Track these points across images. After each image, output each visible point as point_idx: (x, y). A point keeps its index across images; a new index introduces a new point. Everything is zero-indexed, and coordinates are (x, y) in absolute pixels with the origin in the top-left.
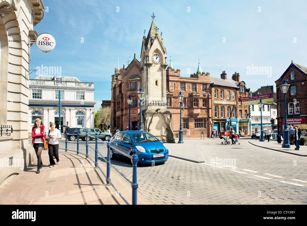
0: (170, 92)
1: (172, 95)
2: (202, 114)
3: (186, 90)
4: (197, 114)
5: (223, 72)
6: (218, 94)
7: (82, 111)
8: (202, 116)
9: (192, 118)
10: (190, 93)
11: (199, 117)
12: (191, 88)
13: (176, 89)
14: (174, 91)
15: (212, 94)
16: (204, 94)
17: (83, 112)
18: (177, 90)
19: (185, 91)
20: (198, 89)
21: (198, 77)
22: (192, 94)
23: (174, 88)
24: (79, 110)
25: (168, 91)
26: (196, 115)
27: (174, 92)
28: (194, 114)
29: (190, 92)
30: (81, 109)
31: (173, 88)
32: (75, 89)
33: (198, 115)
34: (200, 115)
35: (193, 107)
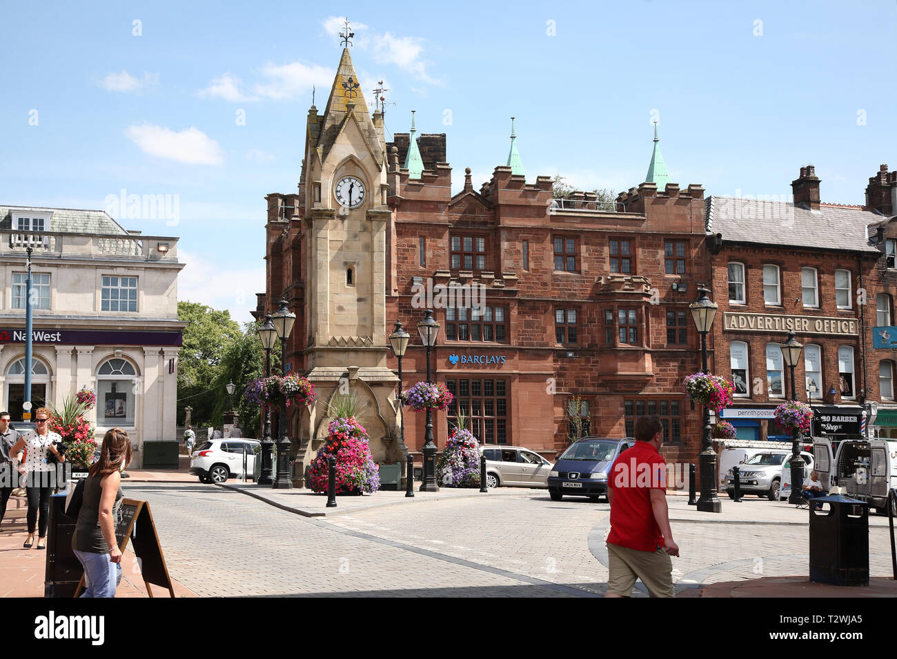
0: (502, 278)
1: (515, 293)
2: (666, 380)
3: (584, 266)
4: (634, 378)
5: (802, 169)
6: (751, 284)
7: (126, 360)
8: (664, 390)
9: (611, 399)
10: (602, 282)
11: (647, 391)
12: (608, 260)
13: (532, 265)
14: (524, 275)
15: (715, 283)
16: (675, 287)
17: (129, 362)
18: (535, 270)
19: (579, 272)
20: (642, 263)
21: (641, 210)
22: (611, 284)
23: (521, 263)
24: (113, 355)
25: (493, 277)
26: (635, 382)
27: (522, 280)
28: (619, 377)
29: (600, 278)
30: (121, 352)
31: (516, 261)
32: (97, 267)
33: (644, 381)
34: (652, 385)
35: (614, 345)
